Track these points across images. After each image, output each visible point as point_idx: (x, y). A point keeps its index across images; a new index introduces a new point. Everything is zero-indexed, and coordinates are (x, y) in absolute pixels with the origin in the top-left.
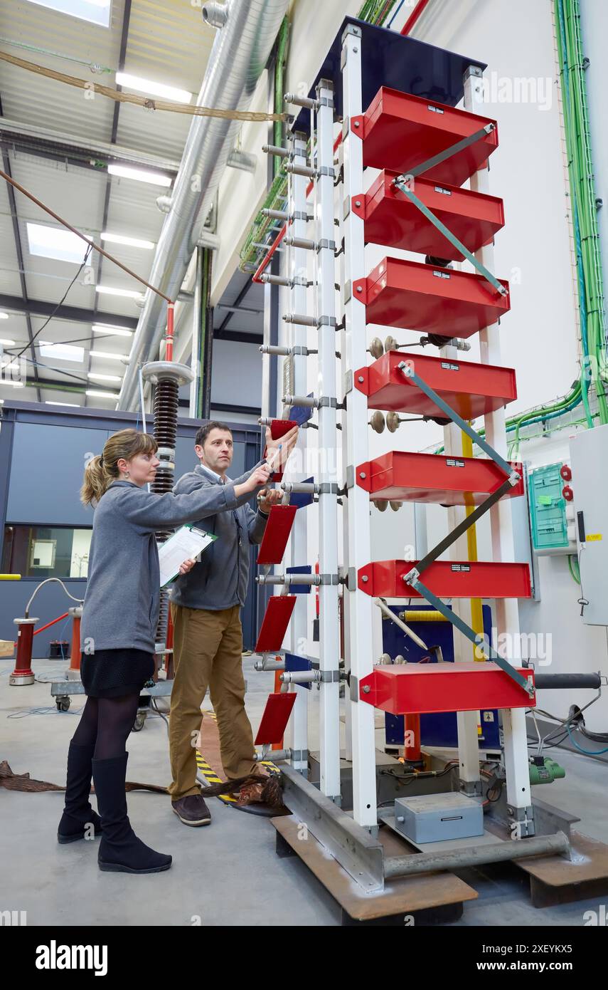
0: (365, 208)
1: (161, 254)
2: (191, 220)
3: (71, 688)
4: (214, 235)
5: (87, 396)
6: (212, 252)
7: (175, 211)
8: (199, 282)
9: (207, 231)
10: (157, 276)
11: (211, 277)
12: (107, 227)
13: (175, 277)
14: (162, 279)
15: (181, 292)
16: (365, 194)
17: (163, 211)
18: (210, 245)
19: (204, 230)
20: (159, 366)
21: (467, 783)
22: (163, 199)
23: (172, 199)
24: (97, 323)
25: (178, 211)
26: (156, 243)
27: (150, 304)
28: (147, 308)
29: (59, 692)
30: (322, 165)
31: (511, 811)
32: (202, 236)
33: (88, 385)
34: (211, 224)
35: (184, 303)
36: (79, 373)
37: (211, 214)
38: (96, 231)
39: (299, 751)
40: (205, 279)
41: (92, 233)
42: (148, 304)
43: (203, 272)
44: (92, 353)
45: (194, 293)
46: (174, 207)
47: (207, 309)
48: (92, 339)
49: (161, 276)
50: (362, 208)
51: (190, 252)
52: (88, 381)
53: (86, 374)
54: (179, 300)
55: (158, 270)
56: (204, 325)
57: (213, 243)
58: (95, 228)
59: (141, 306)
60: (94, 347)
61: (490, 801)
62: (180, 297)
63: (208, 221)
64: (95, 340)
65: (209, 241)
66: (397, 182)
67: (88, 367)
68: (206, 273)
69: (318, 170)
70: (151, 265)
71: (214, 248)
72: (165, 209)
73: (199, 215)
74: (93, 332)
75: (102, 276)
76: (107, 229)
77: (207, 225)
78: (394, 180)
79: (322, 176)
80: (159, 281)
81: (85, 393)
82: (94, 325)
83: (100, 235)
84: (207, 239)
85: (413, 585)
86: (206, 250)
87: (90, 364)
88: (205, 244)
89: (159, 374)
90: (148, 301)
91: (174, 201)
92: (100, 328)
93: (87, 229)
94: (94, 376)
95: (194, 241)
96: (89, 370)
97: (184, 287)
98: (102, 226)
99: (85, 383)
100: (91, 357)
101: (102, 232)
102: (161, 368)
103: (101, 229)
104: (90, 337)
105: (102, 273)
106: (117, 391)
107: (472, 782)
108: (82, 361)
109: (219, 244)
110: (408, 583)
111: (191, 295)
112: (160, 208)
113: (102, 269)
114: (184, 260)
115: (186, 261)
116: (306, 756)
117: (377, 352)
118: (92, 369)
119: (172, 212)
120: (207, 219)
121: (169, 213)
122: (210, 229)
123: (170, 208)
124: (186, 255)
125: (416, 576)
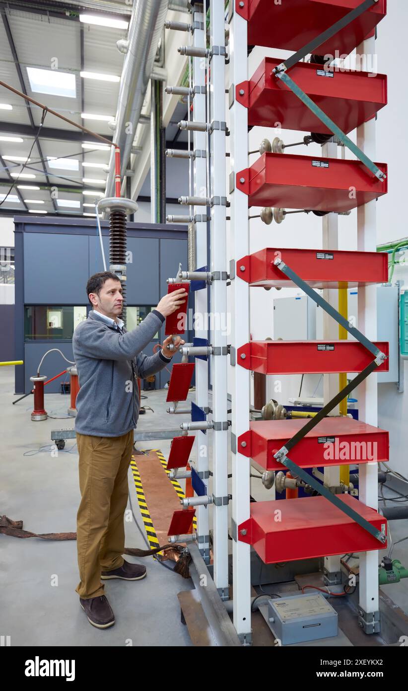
0: (249, 96)
1: (124, 87)
2: (144, 59)
3: (65, 435)
4: (163, 69)
5: (84, 195)
6: (162, 83)
7: (131, 52)
8: (153, 109)
9: (158, 66)
10: (123, 105)
11: (162, 103)
12: (84, 65)
13: (136, 106)
14: (126, 107)
15: (142, 116)
16: (249, 80)
17: (122, 52)
18: (160, 77)
19: (154, 65)
20: (110, 201)
21: (330, 573)
22: (122, 42)
23: (128, 42)
24: (85, 142)
25: (133, 52)
26: (120, 76)
27: (119, 127)
28: (117, 130)
29: (57, 437)
30: (213, 45)
31: (361, 613)
32: (153, 70)
33: (84, 187)
34: (160, 59)
35: (144, 125)
36: (76, 178)
37: (160, 50)
38: (76, 70)
39: (203, 536)
40: (158, 106)
41: (74, 72)
42: (118, 128)
43: (156, 100)
44: (84, 164)
45: (150, 116)
46: (130, 48)
47: (160, 130)
48: (83, 154)
49: (125, 106)
50: (246, 96)
51: (146, 84)
52: (83, 184)
53: (82, 179)
54: (141, 123)
55: (123, 101)
56: (159, 143)
57: (163, 76)
58: (75, 68)
59: (114, 129)
60: (85, 159)
61: (346, 593)
62: (141, 120)
63: (158, 57)
64: (85, 154)
65: (159, 75)
66: (278, 72)
67: (82, 174)
68: (158, 101)
69: (210, 50)
70: (118, 96)
71: (164, 80)
72: (123, 49)
73: (150, 53)
74: (83, 149)
75: (85, 105)
76: (85, 69)
77: (157, 61)
78: (274, 70)
79: (214, 56)
80: (124, 109)
81: (82, 193)
82: (83, 143)
83: (79, 74)
84: (158, 72)
85: (282, 461)
86: (158, 82)
87: (83, 172)
88: (156, 77)
89: (111, 208)
90: (118, 125)
91: (129, 43)
92: (87, 145)
93: (70, 70)
94: (86, 181)
95: (147, 74)
96: (83, 176)
97: (144, 112)
98: (80, 64)
99: (82, 185)
100: (83, 167)
101: (80, 71)
102: (112, 203)
103: (80, 68)
104: (81, 152)
105: (85, 103)
106: (103, 190)
107: (334, 573)
108: (78, 170)
109: (167, 77)
110: (278, 460)
111: (148, 118)
112: (120, 50)
113: (85, 100)
114: (141, 91)
115: (143, 90)
116: (208, 539)
117: (267, 217)
118: (85, 175)
119: (129, 52)
120: (157, 54)
121: (127, 53)
122: (159, 64)
123: (127, 48)
124: (143, 87)
125: (285, 454)
